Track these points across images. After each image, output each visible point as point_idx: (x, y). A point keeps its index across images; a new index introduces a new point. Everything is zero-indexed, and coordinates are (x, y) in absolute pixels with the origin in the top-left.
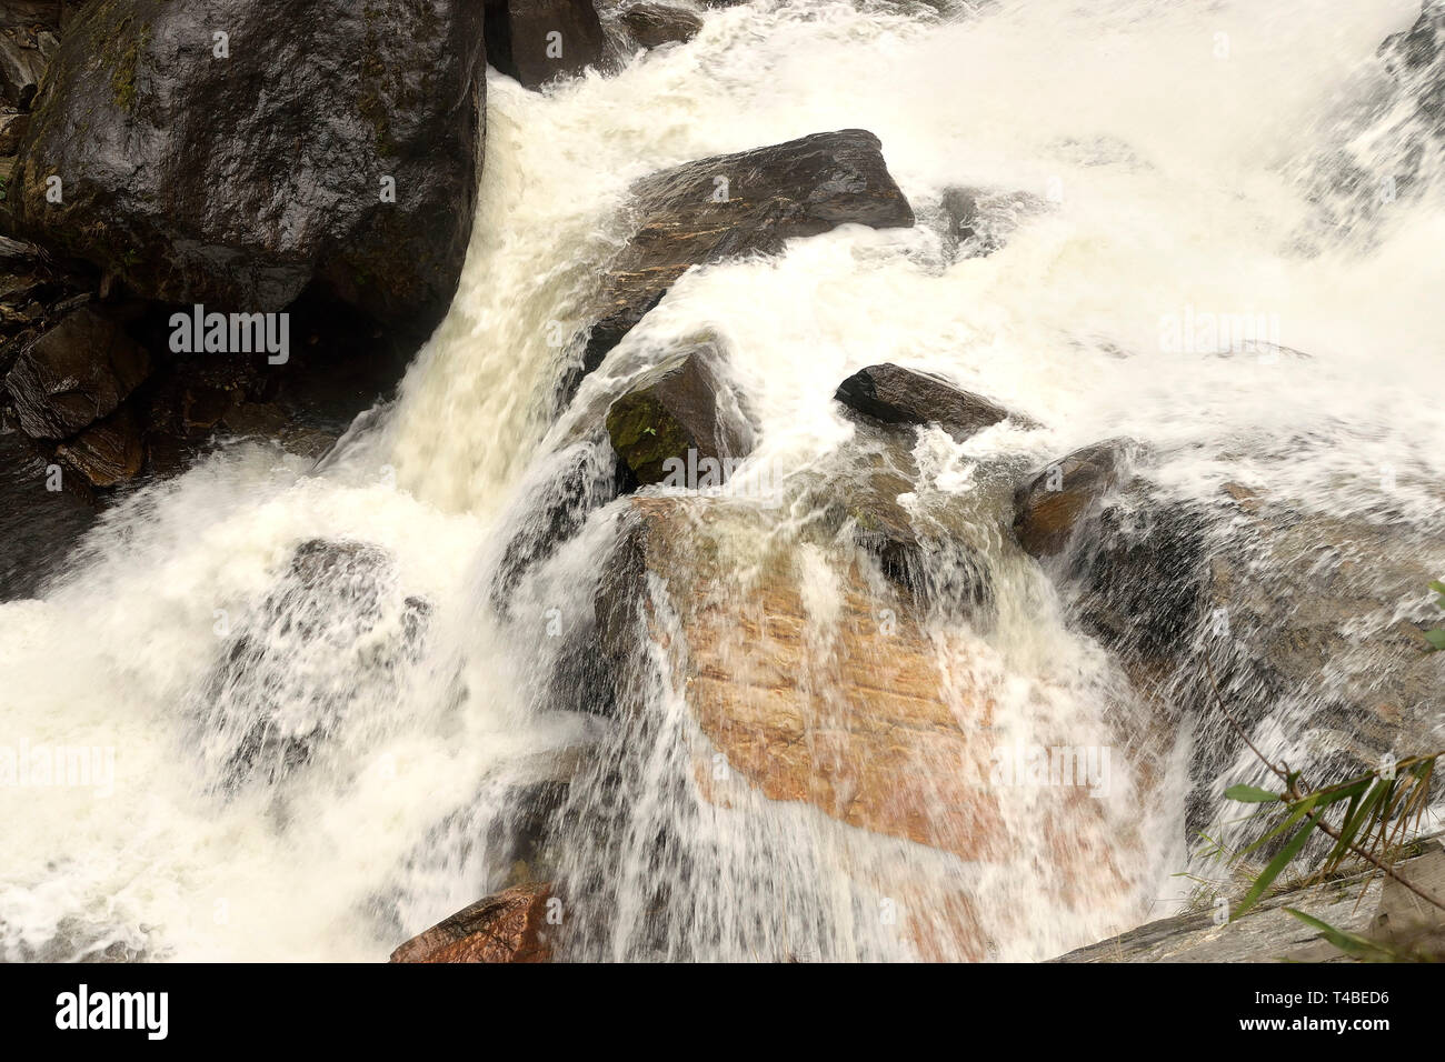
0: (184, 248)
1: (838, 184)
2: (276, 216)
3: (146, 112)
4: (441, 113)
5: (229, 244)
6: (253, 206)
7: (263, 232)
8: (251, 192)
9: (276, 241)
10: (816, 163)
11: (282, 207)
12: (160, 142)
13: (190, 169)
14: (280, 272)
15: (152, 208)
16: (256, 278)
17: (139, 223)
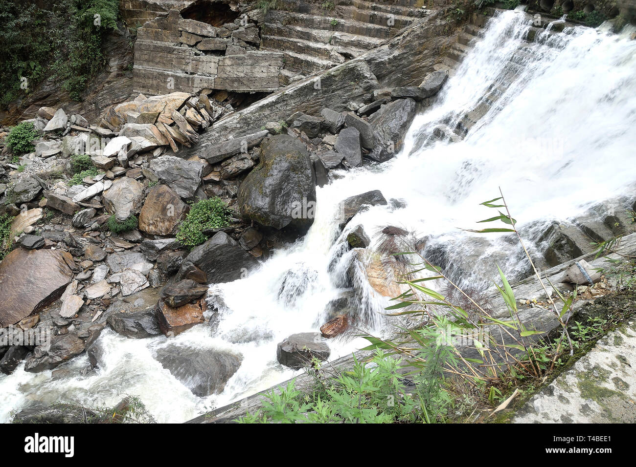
0: (272, 216)
1: (376, 199)
2: (286, 210)
3: (265, 195)
4: (311, 192)
5: (279, 215)
6: (282, 209)
7: (284, 213)
8: (282, 207)
9: (286, 215)
10: (371, 196)
11: (287, 209)
12: (268, 200)
13: (272, 204)
14: (287, 219)
15: (267, 210)
16: (283, 221)
17: (265, 213)
